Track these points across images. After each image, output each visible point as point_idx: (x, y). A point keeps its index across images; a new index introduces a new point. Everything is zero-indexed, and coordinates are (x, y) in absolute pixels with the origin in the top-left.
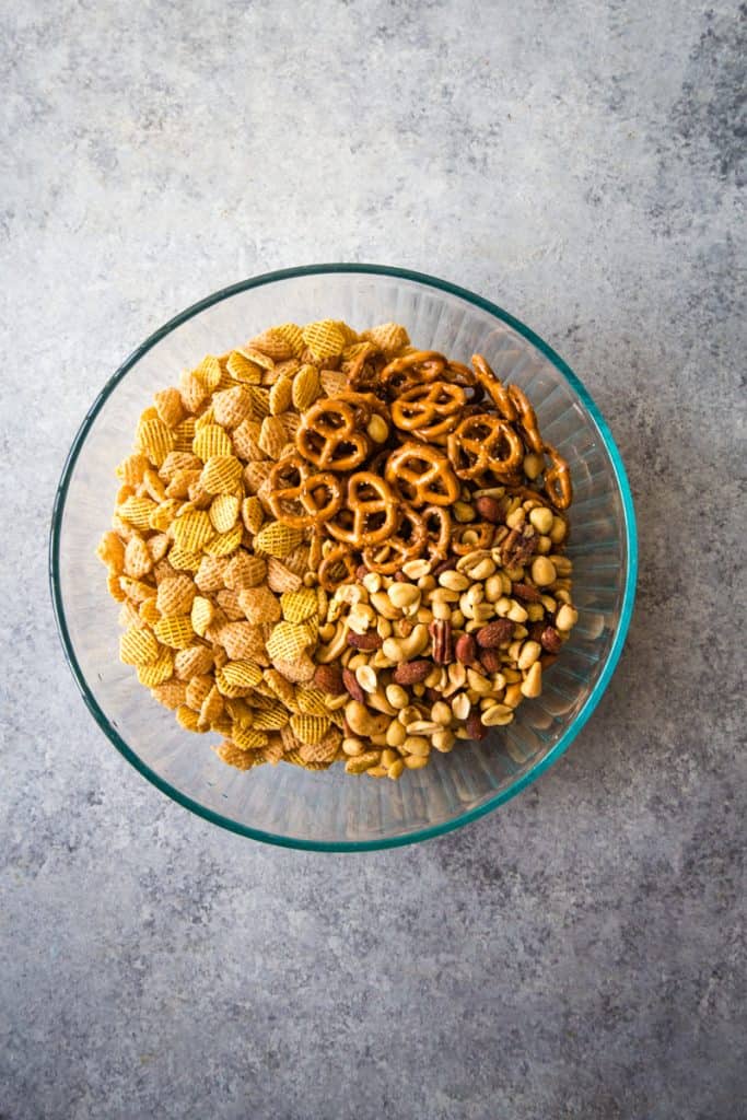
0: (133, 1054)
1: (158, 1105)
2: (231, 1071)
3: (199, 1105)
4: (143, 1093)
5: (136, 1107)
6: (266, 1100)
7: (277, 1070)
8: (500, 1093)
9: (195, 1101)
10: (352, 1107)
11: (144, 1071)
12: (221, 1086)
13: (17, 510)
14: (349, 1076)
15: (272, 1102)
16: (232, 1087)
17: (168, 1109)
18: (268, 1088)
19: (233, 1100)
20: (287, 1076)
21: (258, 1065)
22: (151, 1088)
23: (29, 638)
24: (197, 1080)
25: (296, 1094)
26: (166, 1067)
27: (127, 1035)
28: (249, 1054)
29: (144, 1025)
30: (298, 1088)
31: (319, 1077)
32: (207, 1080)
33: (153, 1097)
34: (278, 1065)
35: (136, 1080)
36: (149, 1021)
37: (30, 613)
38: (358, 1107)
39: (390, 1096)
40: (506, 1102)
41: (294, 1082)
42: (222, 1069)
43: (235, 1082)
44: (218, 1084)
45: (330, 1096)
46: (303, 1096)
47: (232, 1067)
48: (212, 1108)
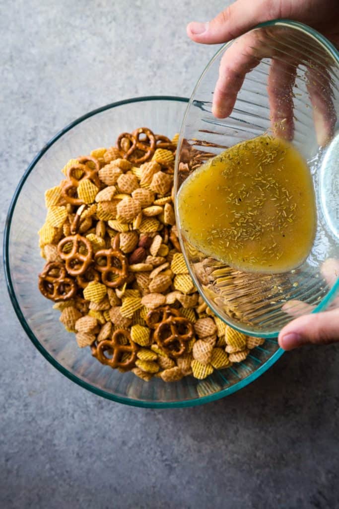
0: (25, 389)
1: (33, 419)
2: (77, 407)
3: (56, 423)
4: (27, 412)
5: (21, 418)
6: (93, 425)
7: (102, 411)
8: (221, 442)
9: (54, 420)
10: (139, 437)
11: (29, 400)
12: (70, 414)
13: (12, 93)
14: (141, 420)
15: (96, 427)
16: (76, 416)
17: (39, 422)
18: (95, 419)
19: (75, 423)
20: (107, 414)
21: (92, 407)
22: (31, 410)
23: (6, 160)
24: (57, 409)
25: (110, 425)
26: (41, 399)
27: (23, 379)
28: (88, 400)
29: (34, 375)
30: (111, 422)
31: (124, 417)
32: (63, 410)
33: (31, 415)
34: (102, 408)
35: (24, 404)
36: (36, 373)
37: (9, 147)
38: (142, 438)
39: (161, 434)
40: (223, 447)
41: (110, 418)
42: (71, 405)
43: (78, 413)
44: (68, 413)
45: (128, 429)
46: (113, 427)
47: (78, 405)
48: (63, 425)
